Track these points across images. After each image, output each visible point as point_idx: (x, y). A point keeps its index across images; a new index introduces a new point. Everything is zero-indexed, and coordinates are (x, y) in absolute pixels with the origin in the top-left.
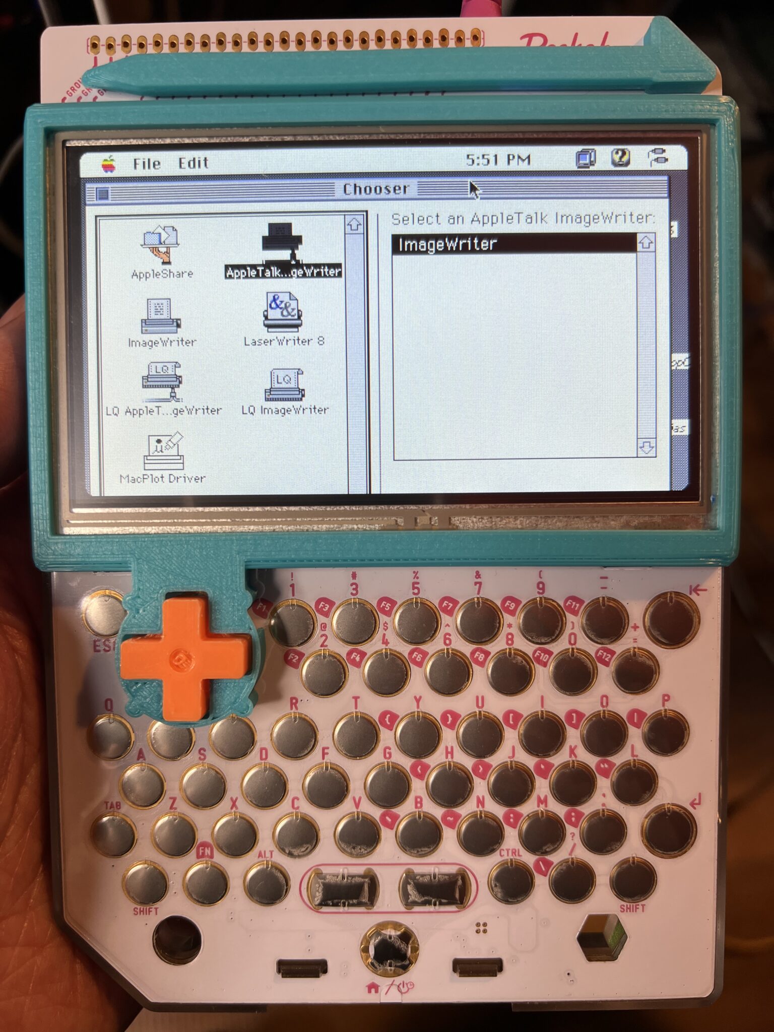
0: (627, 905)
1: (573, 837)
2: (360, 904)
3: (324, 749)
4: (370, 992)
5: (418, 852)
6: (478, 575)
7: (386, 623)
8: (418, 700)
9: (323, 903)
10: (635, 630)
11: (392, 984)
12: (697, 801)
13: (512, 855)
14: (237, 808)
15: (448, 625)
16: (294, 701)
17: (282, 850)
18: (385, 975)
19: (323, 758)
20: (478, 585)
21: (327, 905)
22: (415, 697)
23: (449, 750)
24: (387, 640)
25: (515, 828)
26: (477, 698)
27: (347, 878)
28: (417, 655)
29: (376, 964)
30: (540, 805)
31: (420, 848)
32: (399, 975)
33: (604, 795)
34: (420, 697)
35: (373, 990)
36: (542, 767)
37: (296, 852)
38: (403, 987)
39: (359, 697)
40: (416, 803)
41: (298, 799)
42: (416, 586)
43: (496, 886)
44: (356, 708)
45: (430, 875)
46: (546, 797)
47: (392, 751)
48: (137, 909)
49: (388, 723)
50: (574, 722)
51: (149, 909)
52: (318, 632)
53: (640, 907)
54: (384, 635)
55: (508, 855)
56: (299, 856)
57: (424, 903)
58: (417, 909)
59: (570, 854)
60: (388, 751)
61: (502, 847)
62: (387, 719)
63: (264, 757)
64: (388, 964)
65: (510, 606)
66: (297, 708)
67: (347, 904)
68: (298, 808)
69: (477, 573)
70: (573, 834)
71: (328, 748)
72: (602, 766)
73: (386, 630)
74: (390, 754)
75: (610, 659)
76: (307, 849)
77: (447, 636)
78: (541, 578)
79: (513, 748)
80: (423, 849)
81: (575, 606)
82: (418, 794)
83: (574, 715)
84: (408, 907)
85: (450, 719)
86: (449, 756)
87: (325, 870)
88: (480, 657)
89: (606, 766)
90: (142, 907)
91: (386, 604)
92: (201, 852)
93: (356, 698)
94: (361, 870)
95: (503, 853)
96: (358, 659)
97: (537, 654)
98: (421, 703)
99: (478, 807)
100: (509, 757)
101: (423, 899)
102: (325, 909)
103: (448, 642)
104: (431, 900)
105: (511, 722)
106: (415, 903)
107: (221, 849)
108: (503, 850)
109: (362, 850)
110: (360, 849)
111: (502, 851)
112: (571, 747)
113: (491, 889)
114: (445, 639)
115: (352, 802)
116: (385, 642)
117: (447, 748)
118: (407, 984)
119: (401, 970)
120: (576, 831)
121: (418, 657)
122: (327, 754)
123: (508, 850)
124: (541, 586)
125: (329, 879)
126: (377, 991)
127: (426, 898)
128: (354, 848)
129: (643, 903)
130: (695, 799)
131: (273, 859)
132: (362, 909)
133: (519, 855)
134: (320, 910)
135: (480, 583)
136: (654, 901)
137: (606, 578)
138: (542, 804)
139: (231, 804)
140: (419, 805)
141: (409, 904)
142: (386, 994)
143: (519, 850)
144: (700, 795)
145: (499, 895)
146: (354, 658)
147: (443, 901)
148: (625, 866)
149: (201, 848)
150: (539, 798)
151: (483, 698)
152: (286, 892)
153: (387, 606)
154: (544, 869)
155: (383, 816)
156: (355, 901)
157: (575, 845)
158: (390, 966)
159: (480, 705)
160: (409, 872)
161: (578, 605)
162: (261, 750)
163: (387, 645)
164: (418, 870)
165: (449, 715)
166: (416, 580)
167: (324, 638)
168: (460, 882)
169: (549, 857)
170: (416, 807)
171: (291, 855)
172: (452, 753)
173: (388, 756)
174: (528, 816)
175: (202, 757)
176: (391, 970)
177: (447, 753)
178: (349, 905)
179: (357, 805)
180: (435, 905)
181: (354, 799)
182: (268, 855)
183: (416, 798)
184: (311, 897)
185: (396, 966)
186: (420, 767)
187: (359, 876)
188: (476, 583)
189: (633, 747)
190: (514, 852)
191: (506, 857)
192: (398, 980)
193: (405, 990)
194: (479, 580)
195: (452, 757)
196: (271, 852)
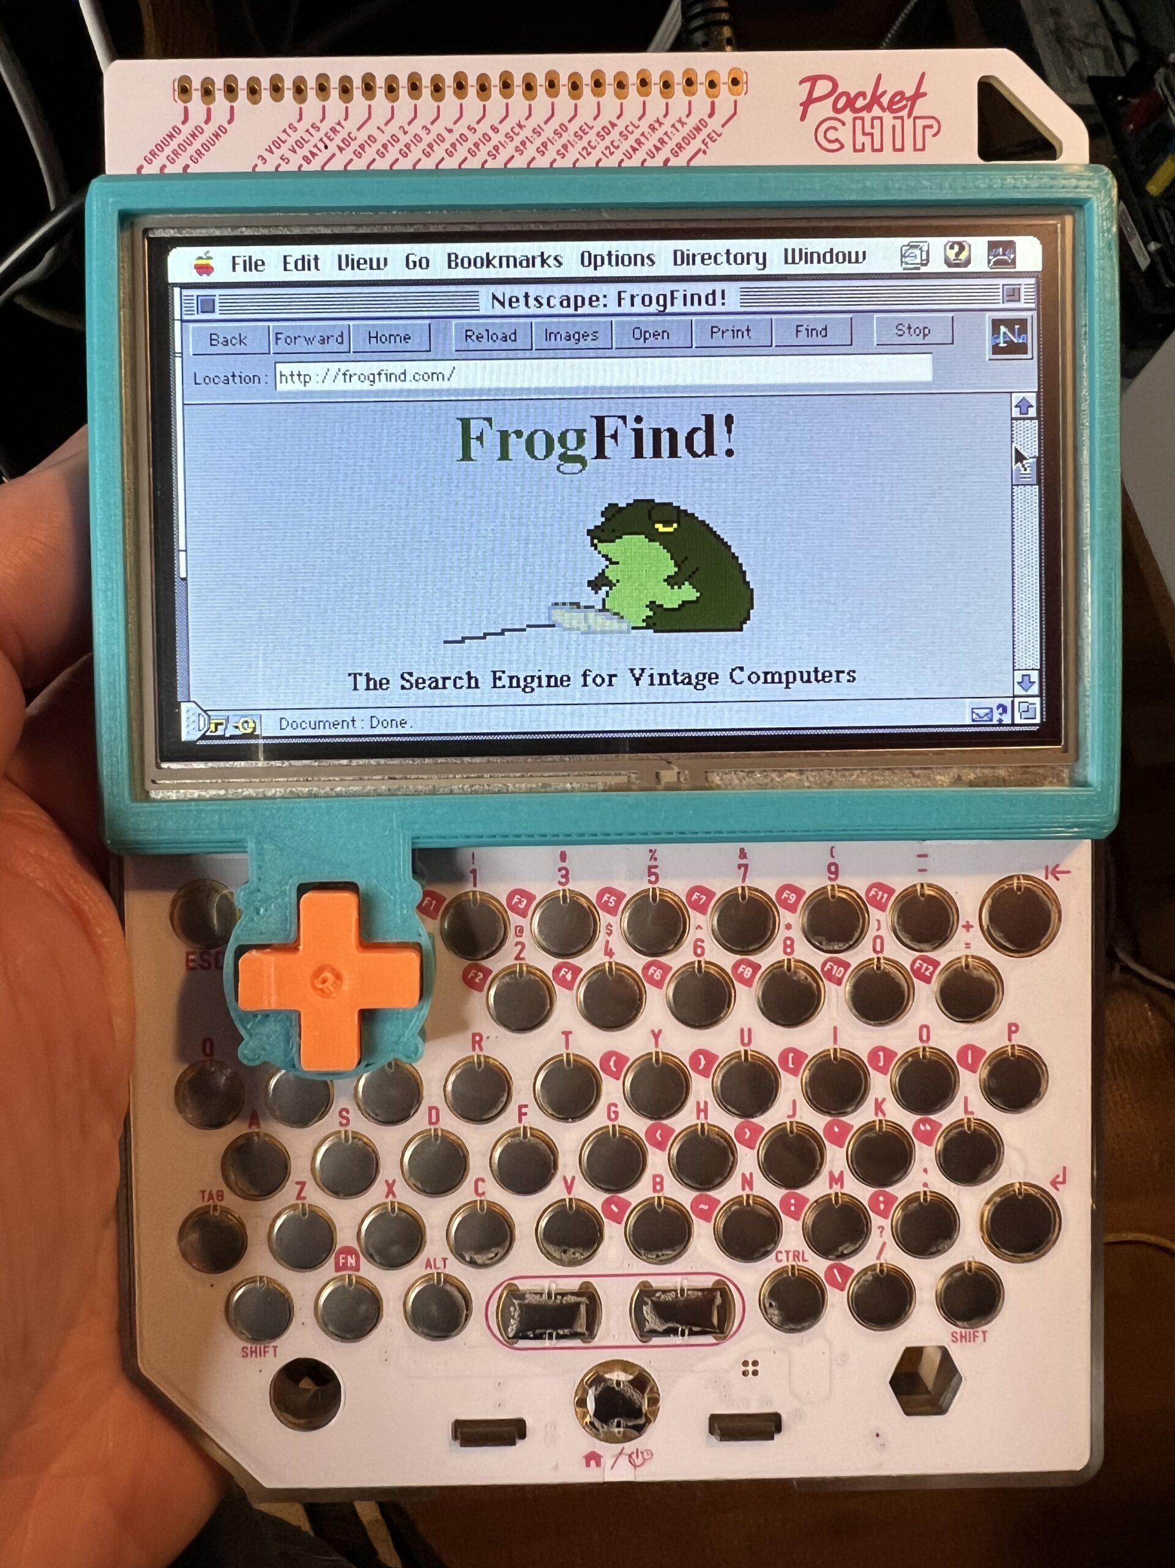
0: (961, 1333)
1: (881, 1232)
2: (574, 1335)
3: (520, 1107)
4: (588, 1465)
5: (658, 1256)
6: (743, 854)
7: (609, 925)
8: (656, 1035)
9: (521, 1335)
10: (968, 931)
11: (621, 1453)
12: (1060, 1179)
13: (794, 1260)
14: (394, 1195)
15: (699, 927)
16: (477, 1038)
17: (460, 1257)
18: (611, 1439)
19: (520, 1121)
20: (743, 869)
21: (526, 1337)
22: (653, 1031)
23: (702, 1106)
24: (611, 949)
25: (797, 1219)
26: (742, 1031)
27: (556, 1298)
28: (655, 971)
29: (597, 1423)
30: (834, 1185)
31: (661, 1250)
32: (630, 1439)
33: (925, 1171)
34: (660, 1031)
35: (593, 1463)
36: (836, 1129)
37: (480, 1259)
38: (637, 1457)
39: (570, 1033)
40: (655, 1184)
41: (483, 1180)
42: (653, 870)
43: (771, 1305)
44: (567, 1047)
45: (676, 1291)
46: (842, 1173)
47: (620, 1109)
48: (247, 1348)
49: (614, 1069)
50: (881, 1064)
51: (265, 1347)
52: (511, 938)
53: (980, 1335)
54: (608, 942)
55: (788, 1260)
56: (484, 1266)
57: (667, 1332)
58: (656, 1341)
59: (878, 1258)
60: (613, 1109)
61: (779, 1248)
62: (612, 1063)
63: (434, 1120)
64: (615, 1424)
65: (788, 898)
66: (481, 1049)
67: (554, 1335)
68: (483, 1193)
69: (742, 850)
70: (882, 1228)
71: (526, 1106)
72: (922, 1128)
73: (609, 935)
74: (616, 1113)
75: (932, 973)
76: (496, 1255)
77: (699, 943)
78: (833, 856)
79: (794, 1102)
80: (664, 1253)
81: (882, 897)
82: (658, 1172)
83: (881, 1054)
84: (644, 1339)
85: (703, 1062)
86: (702, 1115)
87: (523, 1285)
88: (746, 971)
89: (928, 1128)
90: (254, 1346)
91: (609, 898)
92: (341, 1261)
93: (567, 1034)
94: (574, 1285)
95: (780, 1256)
96: (569, 977)
97: (828, 966)
98: (660, 1039)
99: (743, 1189)
100: (789, 1117)
101: (665, 1327)
102: (522, 1343)
103: (699, 951)
104: (678, 1328)
105: (791, 1066)
106: (654, 1333)
107: (370, 1257)
108: (781, 1252)
109: (577, 1255)
110: (574, 1253)
111: (779, 1255)
112: (876, 1100)
113: (765, 1311)
114: (696, 947)
115: (563, 1183)
116: (609, 953)
117: (698, 1103)
118: (642, 1453)
119: (635, 1433)
120: (886, 1223)
121: (657, 973)
122: (525, 1114)
123: (787, 1252)
124: (833, 869)
125: (530, 1299)
126: (598, 1464)
127: (671, 1325)
128: (565, 1252)
129: (984, 1328)
130: (1058, 1176)
131: (447, 1271)
132: (577, 1342)
133: (804, 1260)
134: (516, 1346)
135: (746, 866)
136: (998, 1326)
137: (925, 856)
138: (836, 1184)
139: (385, 1188)
140: (658, 1187)
141: (645, 1334)
142: (612, 1467)
143: (803, 1252)
144: (1065, 1168)
145: (776, 1319)
146: (564, 976)
147: (695, 1329)
148: (957, 1275)
149: (341, 1256)
150: (831, 1174)
151: (750, 1030)
152: (466, 1320)
153: (611, 900)
154: (840, 1280)
155: (606, 1204)
156: (566, 1331)
157: (884, 1244)
158: (619, 1425)
159: (746, 1041)
160: (645, 1286)
161: (886, 896)
162: (430, 1109)
163: (611, 957)
164: (656, 1283)
165: (701, 1057)
166: (653, 863)
167: (519, 947)
168: (718, 1300)
169: (847, 1263)
170: (655, 1190)
171: (473, 1263)
172: (705, 1111)
173: (613, 1116)
174: (816, 1201)
175: (344, 1122)
176: (619, 1432)
177: (699, 1111)
178: (559, 1337)
179: (569, 1188)
180: (683, 1335)
181: (565, 1179)
182: (440, 1264)
183: (655, 1177)
184: (504, 1325)
185: (627, 1427)
186: (659, 1132)
187: (573, 1294)
188: (740, 866)
189: (966, 1099)
190: (797, 1255)
191: (784, 1263)
192: (629, 1447)
193: (638, 1462)
194: (744, 861)
195: (706, 1117)
196: (445, 1260)
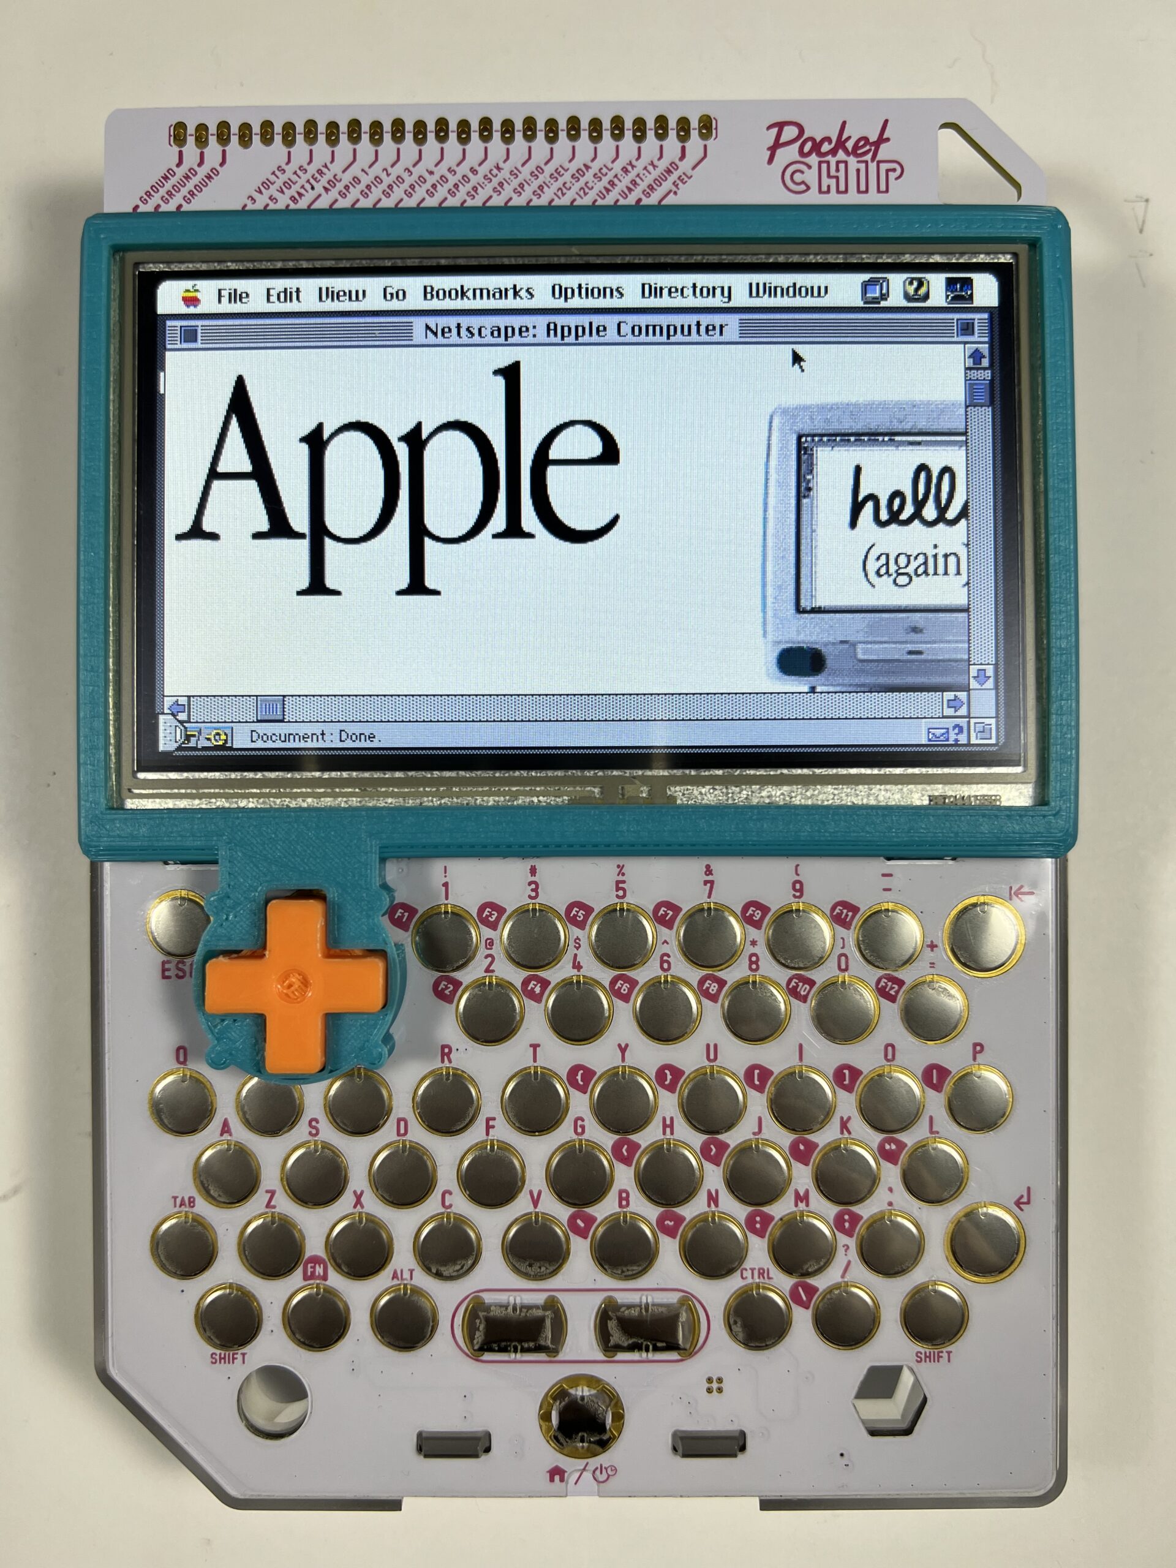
0: (926, 1352)
1: (846, 1252)
2: (539, 1349)
3: (488, 1120)
4: (552, 1480)
5: (623, 1272)
6: (709, 870)
7: (578, 938)
8: (623, 1049)
9: (486, 1348)
10: (932, 950)
11: (584, 1469)
12: (1025, 1200)
13: (759, 1277)
14: (362, 1206)
15: (665, 942)
16: (446, 1050)
17: (427, 1269)
18: (575, 1455)
19: (488, 1134)
20: (709, 885)
21: (491, 1350)
22: (619, 1046)
23: (668, 1122)
24: (579, 963)
25: (763, 1237)
26: (708, 1046)
27: (521, 1311)
28: (622, 985)
29: (561, 1438)
30: (799, 1202)
31: (626, 1265)
32: (595, 1455)
33: (891, 1190)
35: (557, 1478)
36: (802, 1147)
37: (446, 1271)
38: (601, 1473)
39: (539, 1045)
40: (621, 1199)
41: (450, 1193)
42: (621, 885)
43: (735, 1322)
44: (535, 1060)
45: (640, 1306)
46: (807, 1191)
47: (586, 1123)
48: (216, 1355)
49: (581, 1083)
50: (846, 1084)
51: (234, 1355)
52: (482, 951)
53: (945, 1355)
54: (576, 955)
55: (753, 1278)
56: (451, 1278)
57: (632, 1348)
58: (621, 1356)
59: (840, 1277)
60: (579, 1123)
61: (745, 1266)
62: (579, 1077)
63: (402, 1131)
64: (579, 1438)
65: (754, 916)
66: (450, 1061)
67: (519, 1348)
68: (451, 1206)
69: (708, 866)
70: (847, 1248)
71: (494, 1119)
72: (887, 1147)
73: (577, 948)
74: (583, 1127)
75: (897, 993)
76: (463, 1267)
77: (665, 958)
78: (797, 874)
79: (761, 1120)
80: (630, 1268)
81: (848, 918)
82: (624, 1187)
83: (847, 1072)
84: (608, 1354)
85: (669, 1077)
86: (668, 1130)
87: (488, 1298)
88: (712, 988)
89: (893, 1147)
90: (223, 1353)
91: (578, 912)
92: (309, 1270)
93: (535, 1047)
94: (540, 1299)
95: (745, 1274)
96: (538, 990)
97: (793, 985)
98: (627, 1054)
99: (709, 1206)
100: (754, 1133)
101: (630, 1342)
102: (488, 1356)
103: (666, 966)
104: (642, 1343)
105: (756, 1083)
106: (618, 1348)
107: (338, 1266)
109: (543, 1269)
110: (540, 1268)
111: (744, 1271)
112: (842, 1119)
113: (729, 1327)
114: (662, 962)
115: (529, 1196)
116: (577, 966)
117: (664, 1119)
118: (606, 1469)
119: (598, 1448)
120: (851, 1242)
121: (624, 987)
122: (493, 1127)
123: (753, 1270)
124: (798, 886)
125: (496, 1312)
126: (562, 1480)
127: (634, 1340)
128: (530, 1266)
129: (949, 1349)
130: (1022, 1197)
131: (414, 1283)
132: (542, 1356)
133: (769, 1277)
134: (481, 1358)
135: (712, 883)
136: (963, 1348)
137: (891, 875)
138: (802, 1201)
139: (353, 1199)
140: (624, 1203)
141: (609, 1347)
142: (576, 1483)
143: (768, 1270)
144: (1029, 1190)
145: (740, 1336)
146: (533, 989)
147: (659, 1344)
148: (916, 1297)
149: (309, 1266)
150: (797, 1193)
151: (716, 1046)
152: (432, 1332)
153: (579, 914)
154: (804, 1298)
155: (572, 1219)
156: (531, 1345)
157: (849, 1263)
158: (582, 1441)
159: (712, 1057)
160: (610, 1302)
161: (851, 916)
162: (399, 1120)
163: (579, 971)
164: (622, 1298)
165: (667, 1072)
166: (621, 878)
167: (489, 959)
168: (684, 1317)
169: (812, 1281)
170: (620, 1206)
171: (439, 1275)
172: (672, 1126)
173: (579, 1130)
174: (781, 1219)
175: (314, 1132)
176: (583, 1447)
177: (665, 1126)
178: (524, 1350)
179: (536, 1203)
180: (647, 1350)
181: (531, 1193)
182: (407, 1275)
183: (621, 1192)
184: (470, 1337)
185: (590, 1442)
186: (626, 1147)
187: (538, 1307)
188: (706, 883)
189: (931, 1119)
190: (762, 1273)
191: (749, 1281)
192: (594, 1462)
193: (603, 1477)
194: (709, 878)
195: (672, 1133)
196: (412, 1272)
